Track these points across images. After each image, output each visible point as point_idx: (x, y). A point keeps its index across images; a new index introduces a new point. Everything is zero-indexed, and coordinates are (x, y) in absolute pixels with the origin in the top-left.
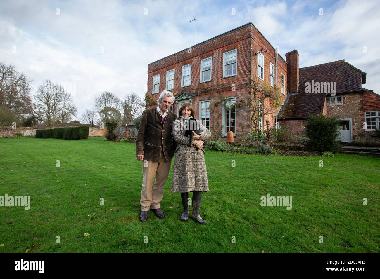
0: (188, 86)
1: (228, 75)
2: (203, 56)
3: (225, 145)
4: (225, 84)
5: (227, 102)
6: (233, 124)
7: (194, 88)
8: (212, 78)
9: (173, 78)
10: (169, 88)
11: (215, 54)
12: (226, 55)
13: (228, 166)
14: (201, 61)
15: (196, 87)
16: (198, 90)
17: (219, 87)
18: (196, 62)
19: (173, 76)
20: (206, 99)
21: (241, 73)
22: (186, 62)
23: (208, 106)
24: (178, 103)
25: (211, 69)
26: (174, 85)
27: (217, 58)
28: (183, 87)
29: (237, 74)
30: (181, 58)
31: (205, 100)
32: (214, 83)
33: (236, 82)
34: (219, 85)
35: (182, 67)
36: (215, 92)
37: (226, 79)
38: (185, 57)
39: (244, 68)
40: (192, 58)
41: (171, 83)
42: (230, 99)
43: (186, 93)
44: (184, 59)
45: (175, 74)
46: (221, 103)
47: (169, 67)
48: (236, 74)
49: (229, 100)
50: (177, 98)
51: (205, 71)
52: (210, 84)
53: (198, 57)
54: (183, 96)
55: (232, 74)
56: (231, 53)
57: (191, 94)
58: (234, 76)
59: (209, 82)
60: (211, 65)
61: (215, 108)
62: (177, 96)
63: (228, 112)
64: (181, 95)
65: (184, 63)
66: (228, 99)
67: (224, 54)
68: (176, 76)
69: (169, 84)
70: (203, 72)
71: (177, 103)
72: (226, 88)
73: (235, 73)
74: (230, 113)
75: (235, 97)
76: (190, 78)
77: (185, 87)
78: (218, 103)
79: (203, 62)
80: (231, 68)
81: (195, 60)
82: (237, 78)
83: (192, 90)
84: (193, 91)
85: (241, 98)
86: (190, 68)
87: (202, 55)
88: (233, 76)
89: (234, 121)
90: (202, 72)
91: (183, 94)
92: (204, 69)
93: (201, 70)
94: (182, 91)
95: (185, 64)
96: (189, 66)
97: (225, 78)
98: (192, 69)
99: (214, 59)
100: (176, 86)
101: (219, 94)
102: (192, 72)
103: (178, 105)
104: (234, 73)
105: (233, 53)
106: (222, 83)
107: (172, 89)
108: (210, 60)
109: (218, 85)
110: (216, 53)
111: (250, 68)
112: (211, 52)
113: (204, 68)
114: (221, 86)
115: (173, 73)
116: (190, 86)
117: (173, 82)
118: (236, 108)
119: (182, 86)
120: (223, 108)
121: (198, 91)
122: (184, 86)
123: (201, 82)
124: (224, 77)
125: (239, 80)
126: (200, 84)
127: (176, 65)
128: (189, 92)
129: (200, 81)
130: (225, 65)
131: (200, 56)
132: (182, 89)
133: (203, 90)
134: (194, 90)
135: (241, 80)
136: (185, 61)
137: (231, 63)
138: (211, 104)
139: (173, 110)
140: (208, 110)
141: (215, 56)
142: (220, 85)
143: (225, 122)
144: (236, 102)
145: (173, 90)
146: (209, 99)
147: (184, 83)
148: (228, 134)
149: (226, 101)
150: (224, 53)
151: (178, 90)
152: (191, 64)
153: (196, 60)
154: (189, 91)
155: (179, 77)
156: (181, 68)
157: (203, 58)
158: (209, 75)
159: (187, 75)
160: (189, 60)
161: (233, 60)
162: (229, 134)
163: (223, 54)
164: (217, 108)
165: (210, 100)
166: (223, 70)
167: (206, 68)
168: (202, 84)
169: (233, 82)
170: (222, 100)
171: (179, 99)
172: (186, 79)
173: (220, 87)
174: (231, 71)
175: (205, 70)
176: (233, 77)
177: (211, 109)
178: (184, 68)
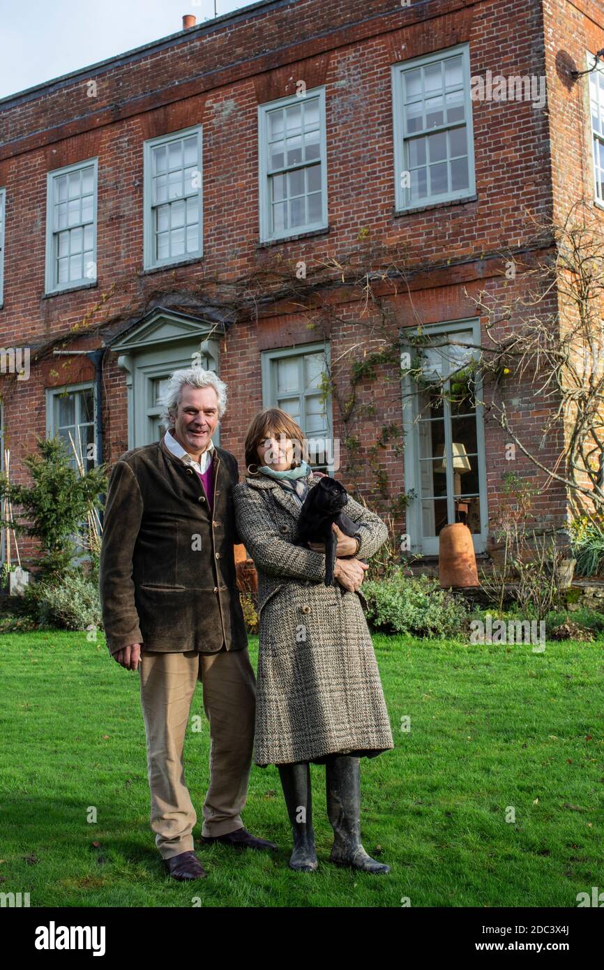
0: (185, 265)
1: (422, 190)
2: (269, 85)
3: (433, 601)
4: (409, 248)
5: (428, 352)
6: (469, 481)
7: (224, 276)
8: (330, 211)
9: (90, 215)
10: (64, 277)
11: (341, 70)
12: (409, 80)
13: (455, 698)
14: (261, 111)
15: (235, 267)
16: (251, 285)
17: (376, 267)
18: (230, 117)
19: (92, 200)
20: (304, 338)
21: (500, 187)
22: (166, 119)
23: (316, 382)
24: (128, 367)
25: (323, 157)
26: (101, 256)
27: (354, 97)
28: (158, 272)
29: (479, 191)
30: (136, 95)
31: (298, 345)
32: (347, 242)
33: (473, 238)
34: (374, 258)
35: (147, 147)
36: (355, 295)
37: (412, 220)
38: (159, 88)
39: (513, 156)
40: (207, 91)
41: (76, 248)
42: (442, 334)
43: (174, 307)
44: (156, 97)
45: (101, 190)
46: (391, 360)
47: (64, 146)
48: (469, 192)
49: (440, 340)
50: (124, 335)
51: (284, 172)
52: (321, 247)
53: (240, 87)
54: (163, 322)
55: (446, 191)
56: (432, 70)
57: (208, 310)
58: (461, 203)
59: (316, 241)
60: (318, 137)
61: (361, 391)
62: (124, 326)
63: (438, 412)
64: (150, 317)
65: (156, 123)
66: (432, 336)
67: (396, 72)
68: (110, 204)
69: (64, 251)
70: (278, 179)
71: (124, 371)
72: (416, 272)
73: (465, 184)
74: (447, 418)
75: (476, 326)
76: (195, 214)
77: (168, 269)
78: (374, 361)
79: (274, 116)
80: (438, 154)
81: (224, 106)
82: (478, 216)
83: (215, 289)
84: (218, 295)
85: (508, 330)
86: (194, 155)
87: (264, 78)
88: (452, 205)
89: (474, 461)
90: (270, 176)
91: (159, 311)
92: (277, 159)
93: (264, 167)
94: (156, 295)
95: (161, 129)
96: (191, 143)
97: (409, 214)
98: (207, 161)
99: (337, 101)
100: (108, 261)
101: (380, 306)
102: (207, 181)
103: (129, 381)
104: (460, 183)
105: (448, 68)
106: (390, 241)
107: (86, 283)
108: (316, 106)
109: (369, 256)
110: (345, 65)
111: (547, 155)
112: (318, 63)
113: (282, 155)
114: (386, 260)
115: (89, 185)
116: (198, 262)
117: (90, 241)
118: (478, 384)
119: (148, 265)
120: (408, 391)
121: (249, 294)
122: (159, 264)
123: (265, 237)
124: (401, 205)
125: (489, 227)
126: (263, 249)
127: (106, 135)
128: (195, 302)
129: (257, 231)
130: (406, 140)
131: (251, 85)
132: (153, 281)
133: (277, 287)
134: (225, 288)
135: (498, 226)
136: (160, 114)
137: (435, 128)
138: (333, 371)
139: (101, 410)
140: (317, 406)
141: (343, 82)
142: (381, 252)
143: (423, 472)
144: (479, 356)
145: (95, 286)
146: (323, 336)
147: (164, 244)
148: (442, 542)
149: (420, 348)
150: (392, 68)
151: (122, 287)
152: (200, 130)
153: (230, 104)
154: (198, 295)
155: (127, 209)
156: (139, 153)
157: (270, 93)
158: (315, 200)
159: (180, 195)
160: (189, 106)
161: (449, 111)
162: (448, 544)
163: (387, 76)
164: (367, 388)
165: (327, 347)
166: (392, 168)
167: (295, 154)
168: (271, 251)
169: (456, 234)
170: (398, 347)
171: (138, 344)
172: (174, 219)
173: (385, 267)
174: (439, 172)
175: (286, 167)
176: (458, 210)
177: (335, 395)
178: (159, 154)
